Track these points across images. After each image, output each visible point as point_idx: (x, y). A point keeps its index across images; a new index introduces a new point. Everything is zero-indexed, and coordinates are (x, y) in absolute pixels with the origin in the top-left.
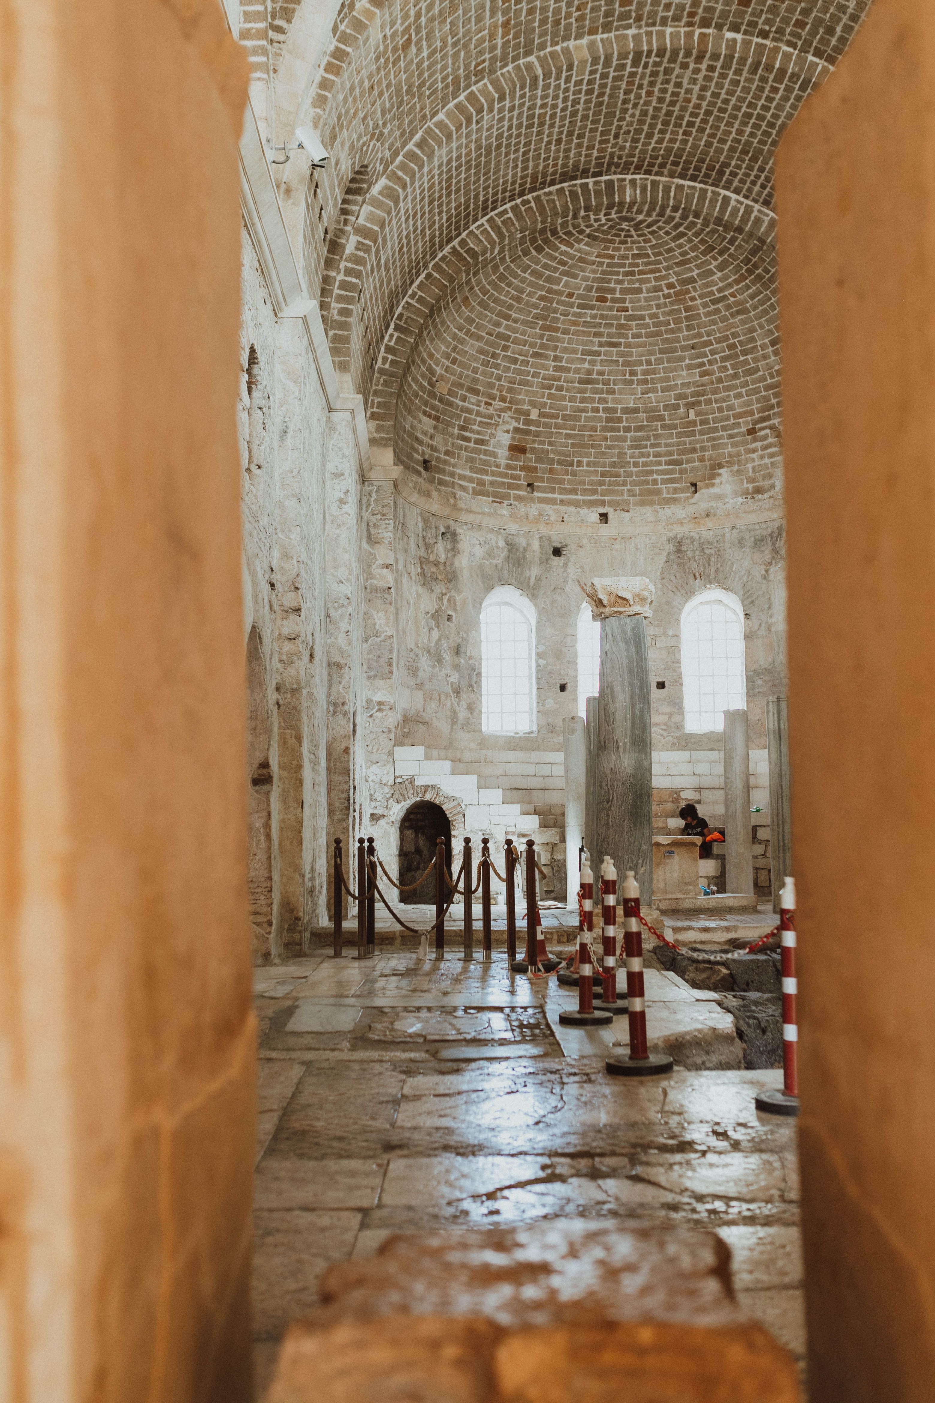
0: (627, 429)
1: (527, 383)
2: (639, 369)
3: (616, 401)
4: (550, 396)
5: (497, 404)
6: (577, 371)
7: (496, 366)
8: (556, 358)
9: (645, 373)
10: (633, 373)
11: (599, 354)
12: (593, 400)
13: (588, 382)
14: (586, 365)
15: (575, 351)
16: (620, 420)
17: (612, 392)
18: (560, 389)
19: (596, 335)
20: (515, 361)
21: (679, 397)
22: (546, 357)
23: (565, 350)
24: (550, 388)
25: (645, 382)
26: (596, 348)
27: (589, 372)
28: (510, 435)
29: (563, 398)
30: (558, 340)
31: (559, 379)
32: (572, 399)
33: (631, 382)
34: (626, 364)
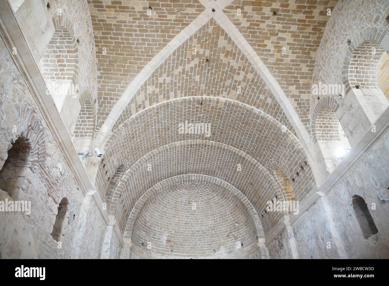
0: (197, 236)
1: (171, 224)
2: (199, 220)
3: (194, 229)
4: (177, 227)
5: (163, 229)
6: (184, 221)
7: (163, 219)
8: (178, 218)
9: (201, 221)
10: (198, 222)
11: (189, 217)
12: (188, 228)
13: (187, 224)
14: (186, 220)
15: (183, 216)
16: (195, 233)
17: (193, 226)
18: (180, 225)
19: (188, 212)
20: (168, 218)
21: (210, 227)
22: (176, 217)
23: (181, 216)
24: (177, 225)
25: (201, 224)
26: (188, 215)
27: (187, 221)
28: (167, 237)
29: (181, 228)
30: (179, 213)
31: (179, 223)
32: (183, 228)
33: (197, 224)
34: (196, 219)
